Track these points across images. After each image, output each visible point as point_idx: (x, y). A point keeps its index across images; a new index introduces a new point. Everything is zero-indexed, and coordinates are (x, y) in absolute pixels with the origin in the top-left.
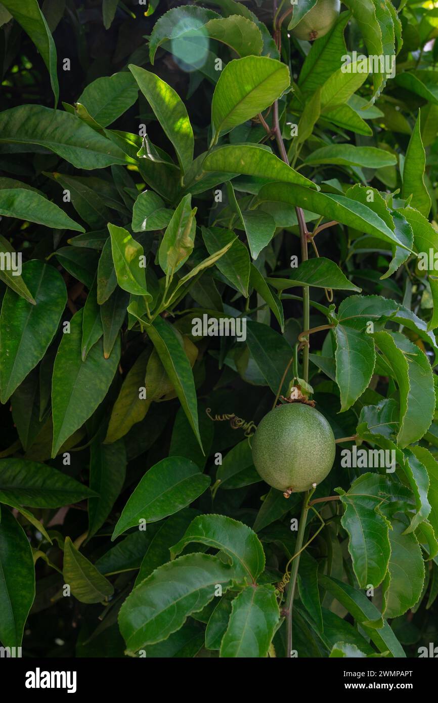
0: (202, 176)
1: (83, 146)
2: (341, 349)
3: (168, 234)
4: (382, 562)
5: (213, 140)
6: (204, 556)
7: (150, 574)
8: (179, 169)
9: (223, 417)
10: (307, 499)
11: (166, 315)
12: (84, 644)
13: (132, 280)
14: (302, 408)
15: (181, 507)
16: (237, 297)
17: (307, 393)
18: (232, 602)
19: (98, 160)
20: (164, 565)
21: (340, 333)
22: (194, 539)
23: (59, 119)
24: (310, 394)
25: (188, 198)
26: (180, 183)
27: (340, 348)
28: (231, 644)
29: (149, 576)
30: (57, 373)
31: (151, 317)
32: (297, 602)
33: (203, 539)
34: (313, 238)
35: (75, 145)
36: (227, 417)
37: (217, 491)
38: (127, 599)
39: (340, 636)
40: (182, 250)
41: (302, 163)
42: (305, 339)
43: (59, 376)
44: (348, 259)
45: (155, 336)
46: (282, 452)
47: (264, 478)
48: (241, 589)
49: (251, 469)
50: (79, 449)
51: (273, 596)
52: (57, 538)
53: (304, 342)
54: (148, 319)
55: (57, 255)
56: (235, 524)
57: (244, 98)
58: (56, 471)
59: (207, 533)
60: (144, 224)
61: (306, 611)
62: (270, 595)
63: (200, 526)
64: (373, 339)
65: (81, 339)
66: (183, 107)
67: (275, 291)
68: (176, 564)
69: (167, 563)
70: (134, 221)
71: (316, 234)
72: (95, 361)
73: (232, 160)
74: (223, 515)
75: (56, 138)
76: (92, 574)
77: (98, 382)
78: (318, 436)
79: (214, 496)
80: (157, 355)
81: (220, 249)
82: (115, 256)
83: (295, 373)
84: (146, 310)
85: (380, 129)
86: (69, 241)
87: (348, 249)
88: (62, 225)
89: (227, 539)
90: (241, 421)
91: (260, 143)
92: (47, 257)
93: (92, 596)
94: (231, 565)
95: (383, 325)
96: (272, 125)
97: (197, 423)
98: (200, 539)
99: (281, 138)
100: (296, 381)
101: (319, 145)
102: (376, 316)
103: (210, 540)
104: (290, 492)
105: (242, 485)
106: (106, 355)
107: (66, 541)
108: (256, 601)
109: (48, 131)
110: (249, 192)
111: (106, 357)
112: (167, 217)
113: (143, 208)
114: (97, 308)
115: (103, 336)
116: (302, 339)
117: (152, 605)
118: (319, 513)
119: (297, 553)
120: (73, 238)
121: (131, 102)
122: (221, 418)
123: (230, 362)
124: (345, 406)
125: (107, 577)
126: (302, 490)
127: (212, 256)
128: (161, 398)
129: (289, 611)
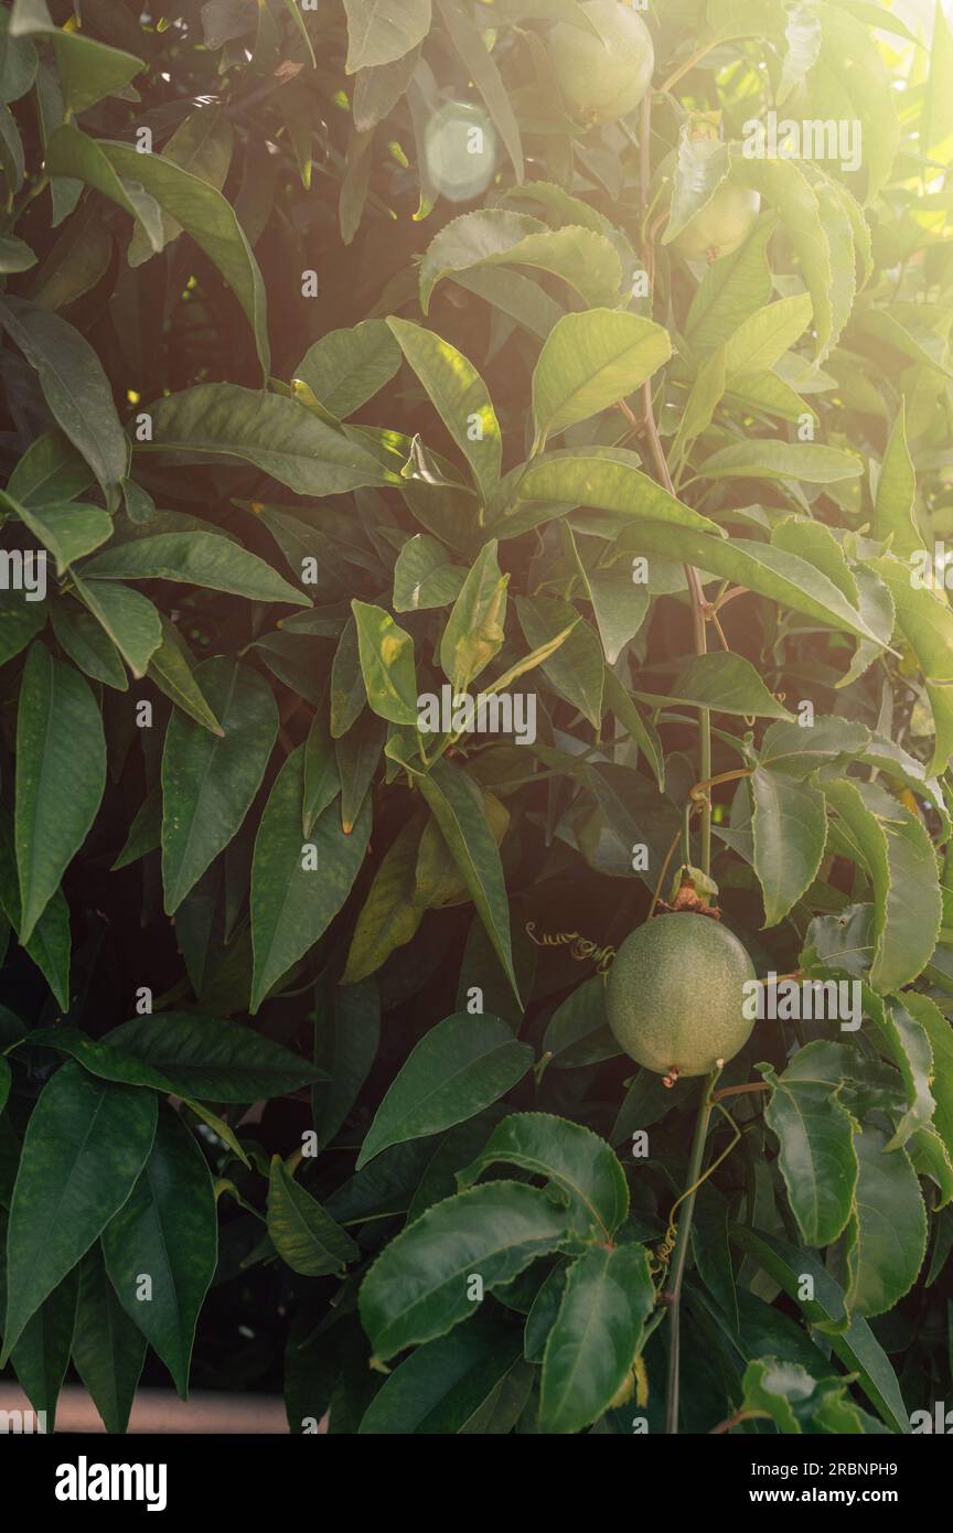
0: (516, 507)
1: (308, 454)
2: (764, 812)
3: (457, 613)
4: (842, 1190)
5: (535, 446)
6: (518, 1188)
7: (418, 1217)
8: (475, 494)
9: (558, 939)
10: (708, 1087)
11: (452, 754)
12: (299, 1347)
13: (392, 697)
14: (696, 921)
15: (482, 1106)
16: (577, 720)
17: (706, 893)
18: (567, 1270)
19: (335, 478)
20: (445, 1200)
21: (762, 784)
22: (501, 1156)
23: (266, 407)
24: (713, 895)
25: (492, 546)
26: (477, 522)
27: (762, 811)
28: (564, 1347)
29: (417, 1221)
30: (260, 860)
31: (426, 762)
32: (690, 1275)
33: (516, 1158)
34: (715, 613)
35: (294, 453)
36: (563, 939)
37: (545, 1072)
38: (376, 1262)
39: (771, 1341)
40: (482, 645)
41: (694, 474)
42: (703, 795)
43: (263, 865)
44: (777, 644)
45: (433, 795)
46: (657, 1002)
47: (627, 1048)
48: (584, 1248)
49: (604, 1033)
50: (296, 993)
51: (643, 1264)
52: (254, 1155)
53: (702, 800)
54: (421, 768)
55: (260, 647)
56: (576, 1131)
57: (589, 378)
58: (255, 1035)
59: (524, 1147)
60: (416, 596)
61: (706, 1292)
62: (637, 1262)
63: (512, 1134)
64: (824, 794)
65: (301, 798)
66: (483, 388)
67: (645, 710)
68: (466, 1201)
69: (450, 1199)
70: (398, 591)
71: (720, 605)
72: (327, 837)
73: (570, 482)
74: (555, 1114)
75: (261, 441)
76: (321, 1222)
77: (332, 874)
78: (724, 972)
79: (539, 1080)
80: (437, 828)
81: (550, 638)
82: (364, 658)
83: (686, 856)
84: (418, 747)
85: (830, 406)
86: (280, 624)
87: (777, 628)
88: (273, 594)
89: (561, 1158)
90: (590, 946)
91: (618, 445)
92: (241, 649)
93: (317, 1263)
94: (567, 1206)
95: (844, 769)
96: (640, 413)
97: (510, 951)
98: (511, 1156)
99: (656, 434)
100: (686, 873)
101: (723, 442)
102: (832, 753)
103: (530, 1159)
104: (675, 1077)
105: (591, 1061)
106: (347, 827)
107: (273, 1162)
108: (612, 1273)
109: (246, 429)
110: (600, 535)
111: (346, 831)
112: (455, 582)
113: (412, 568)
114: (329, 744)
115: (340, 793)
116: (697, 796)
117: (420, 1273)
118: (730, 1112)
119: (689, 1188)
120: (287, 619)
121: (389, 374)
122: (554, 941)
123: (565, 834)
124: (772, 916)
125: (346, 1229)
126: (696, 1072)
127: (536, 653)
128: (444, 903)
129: (675, 1295)
